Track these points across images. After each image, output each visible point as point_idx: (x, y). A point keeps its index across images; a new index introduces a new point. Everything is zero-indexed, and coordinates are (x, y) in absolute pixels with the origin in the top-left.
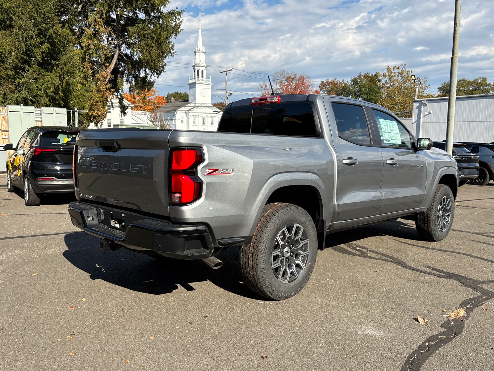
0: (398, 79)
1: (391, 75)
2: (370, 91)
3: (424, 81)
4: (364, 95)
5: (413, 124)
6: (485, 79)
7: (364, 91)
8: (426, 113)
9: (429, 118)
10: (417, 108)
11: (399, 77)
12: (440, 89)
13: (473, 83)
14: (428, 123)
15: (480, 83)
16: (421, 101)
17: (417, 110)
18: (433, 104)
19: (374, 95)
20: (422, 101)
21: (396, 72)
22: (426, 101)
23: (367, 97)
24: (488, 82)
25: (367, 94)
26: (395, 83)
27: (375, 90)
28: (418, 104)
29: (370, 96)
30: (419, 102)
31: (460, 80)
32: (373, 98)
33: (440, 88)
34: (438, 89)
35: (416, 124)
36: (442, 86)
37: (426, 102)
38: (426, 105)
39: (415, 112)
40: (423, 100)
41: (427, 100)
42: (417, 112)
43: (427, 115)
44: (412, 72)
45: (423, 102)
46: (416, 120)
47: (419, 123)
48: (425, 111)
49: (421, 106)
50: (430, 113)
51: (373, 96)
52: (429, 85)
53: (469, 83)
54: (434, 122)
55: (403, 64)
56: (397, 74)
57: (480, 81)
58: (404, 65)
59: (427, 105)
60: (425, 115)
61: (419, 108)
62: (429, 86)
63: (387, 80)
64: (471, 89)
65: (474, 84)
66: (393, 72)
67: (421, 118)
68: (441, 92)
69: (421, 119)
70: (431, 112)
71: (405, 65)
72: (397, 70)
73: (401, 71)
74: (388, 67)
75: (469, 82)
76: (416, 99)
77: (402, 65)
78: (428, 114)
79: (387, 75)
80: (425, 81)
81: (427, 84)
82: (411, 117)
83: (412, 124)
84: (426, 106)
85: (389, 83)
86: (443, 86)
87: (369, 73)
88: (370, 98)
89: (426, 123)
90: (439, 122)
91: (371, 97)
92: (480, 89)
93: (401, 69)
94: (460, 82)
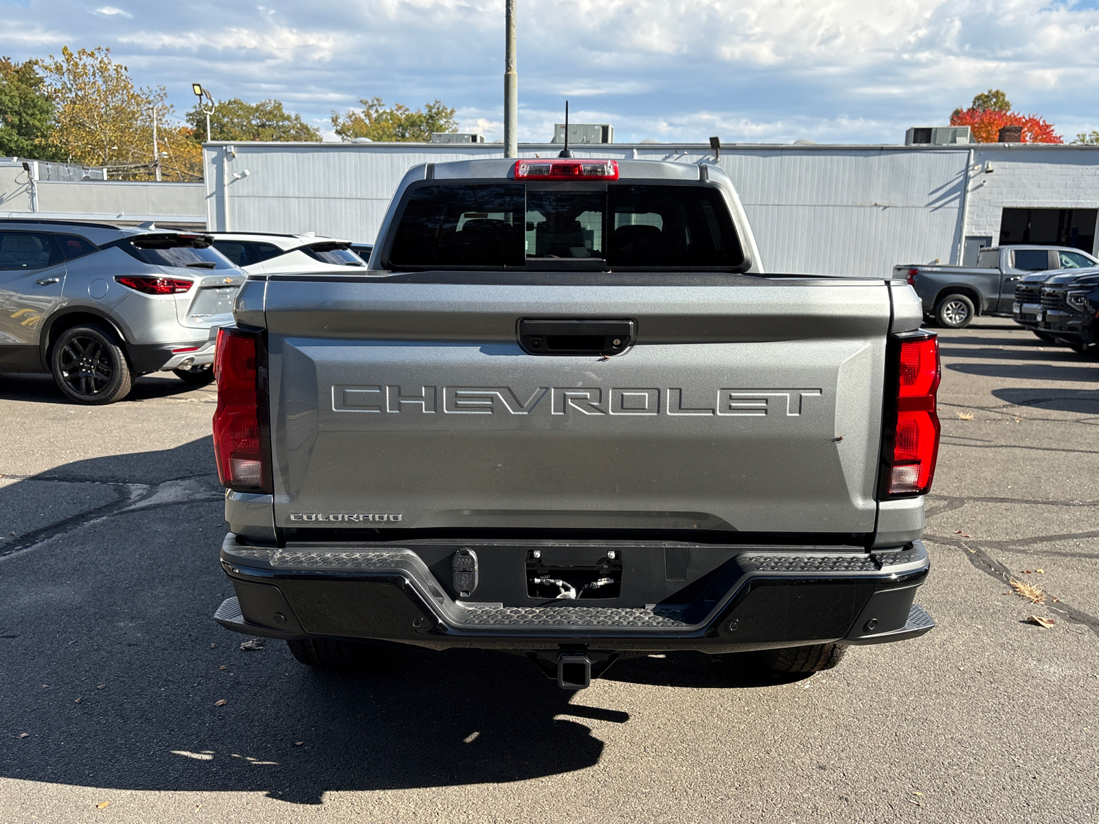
0: (94, 83)
1: (77, 71)
2: (25, 105)
3: (159, 95)
4: (9, 115)
5: (208, 199)
6: (278, 107)
7: (10, 105)
8: (236, 175)
9: (243, 188)
10: (214, 161)
11: (97, 79)
12: (191, 117)
13: (257, 109)
14: (242, 197)
15: (270, 113)
16: (221, 146)
17: (215, 166)
18: (249, 154)
19: (39, 116)
20: (224, 148)
21: (87, 64)
22: (232, 147)
23: (20, 121)
24: (286, 112)
25: (18, 113)
26: (90, 92)
27: (39, 103)
28: (214, 154)
29: (28, 118)
30: (217, 149)
31: (230, 101)
32: (37, 123)
33: (190, 115)
34: (187, 116)
35: (214, 198)
36: (194, 110)
37: (233, 151)
38: (234, 156)
39: (210, 172)
40: (226, 145)
41: (235, 146)
42: (215, 171)
43: (238, 179)
44: (126, 69)
45: (226, 150)
46: (214, 190)
47: (223, 197)
48: (232, 170)
49: (223, 158)
50: (244, 175)
51: (35, 118)
52: (172, 106)
53: (250, 111)
54: (255, 197)
55: (102, 48)
56: (92, 71)
57: (269, 108)
58: (104, 50)
59: (236, 156)
60: (234, 178)
61: (218, 162)
62: (173, 109)
63: (68, 82)
64: (254, 122)
65: (260, 114)
66: (81, 63)
67: (224, 185)
68: (192, 124)
69: (226, 189)
70: (247, 172)
71: (107, 50)
72: (89, 61)
73: (100, 62)
74: (66, 49)
75: (248, 108)
76: (209, 142)
77: (99, 49)
78: (240, 177)
79: (65, 69)
80: (161, 95)
81: (167, 103)
82: (203, 182)
83: (206, 198)
84: (234, 160)
85: (73, 90)
86: (196, 112)
87: (9, 59)
88: (27, 124)
89: (238, 197)
90: (267, 197)
91: (31, 122)
92: (269, 126)
93: (99, 59)
94: (231, 106)
